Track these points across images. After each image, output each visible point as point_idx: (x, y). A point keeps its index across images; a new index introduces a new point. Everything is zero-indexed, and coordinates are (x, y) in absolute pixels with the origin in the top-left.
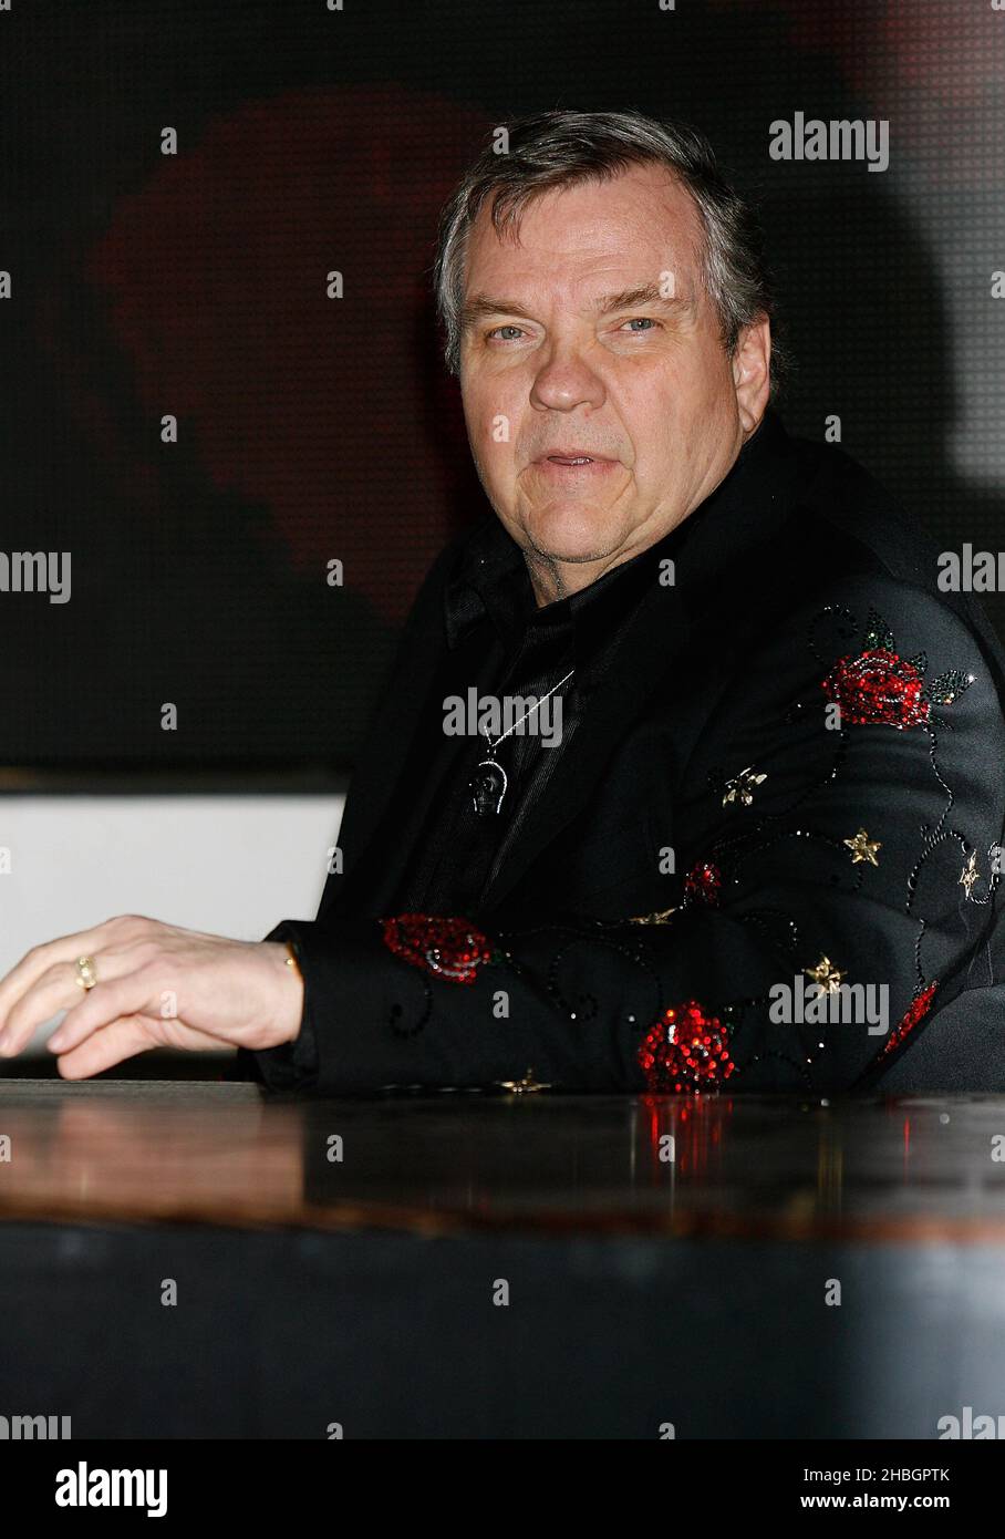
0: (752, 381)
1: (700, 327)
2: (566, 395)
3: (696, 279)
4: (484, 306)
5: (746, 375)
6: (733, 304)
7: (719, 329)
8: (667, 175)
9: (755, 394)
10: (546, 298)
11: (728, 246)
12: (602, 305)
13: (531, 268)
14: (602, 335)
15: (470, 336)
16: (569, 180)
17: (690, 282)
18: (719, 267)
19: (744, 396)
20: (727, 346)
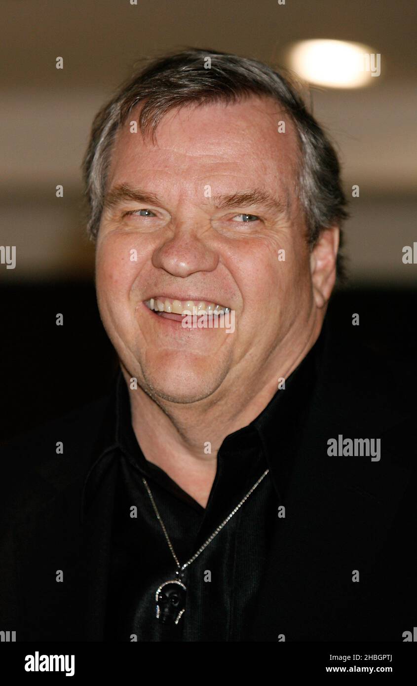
0: (323, 270)
1: (292, 225)
2: (183, 265)
3: (291, 189)
4: (125, 193)
5: (320, 264)
6: (316, 211)
7: (305, 228)
8: (277, 106)
9: (326, 280)
10: (175, 191)
11: (318, 167)
12: (217, 202)
13: (166, 167)
14: (216, 224)
15: (108, 214)
16: (203, 99)
17: (286, 190)
18: (309, 181)
19: (318, 280)
20: (309, 242)
